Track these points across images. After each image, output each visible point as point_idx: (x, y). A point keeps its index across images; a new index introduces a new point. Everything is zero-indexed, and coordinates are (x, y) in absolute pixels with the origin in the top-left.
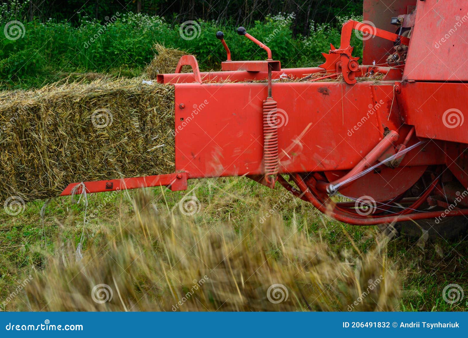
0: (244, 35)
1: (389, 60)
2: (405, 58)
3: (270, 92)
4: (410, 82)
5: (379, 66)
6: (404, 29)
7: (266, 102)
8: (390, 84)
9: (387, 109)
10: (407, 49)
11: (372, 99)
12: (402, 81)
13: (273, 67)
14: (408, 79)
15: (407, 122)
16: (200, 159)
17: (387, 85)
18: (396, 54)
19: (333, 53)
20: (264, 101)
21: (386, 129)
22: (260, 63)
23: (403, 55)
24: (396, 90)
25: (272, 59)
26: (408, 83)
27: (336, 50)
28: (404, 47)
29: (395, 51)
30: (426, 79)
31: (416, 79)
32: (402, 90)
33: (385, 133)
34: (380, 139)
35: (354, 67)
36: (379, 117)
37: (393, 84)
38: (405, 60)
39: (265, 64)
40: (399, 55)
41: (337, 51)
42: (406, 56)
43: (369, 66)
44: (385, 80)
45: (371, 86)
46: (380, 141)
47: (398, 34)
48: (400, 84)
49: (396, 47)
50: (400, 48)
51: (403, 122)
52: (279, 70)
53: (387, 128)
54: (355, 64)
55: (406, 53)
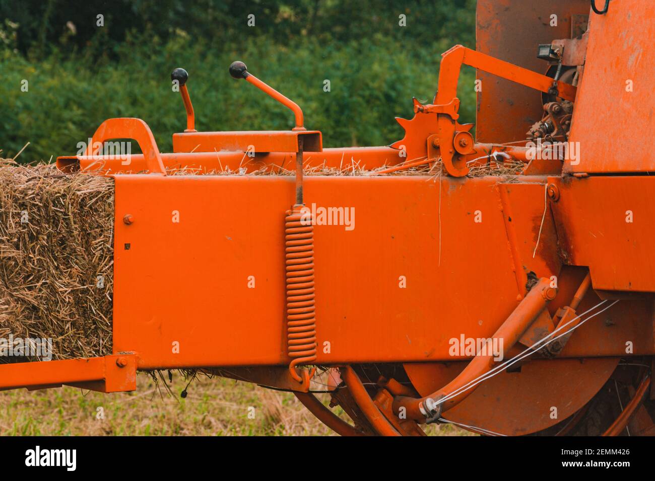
0: (245, 77)
1: (533, 133)
2: (568, 130)
3: (301, 195)
4: (579, 178)
5: (513, 145)
6: (565, 69)
7: (292, 213)
8: (537, 181)
9: (534, 234)
10: (571, 109)
11: (501, 213)
12: (563, 175)
13: (307, 142)
14: (575, 171)
15: (573, 261)
16: (160, 328)
17: (532, 183)
18: (548, 121)
19: (422, 111)
20: (288, 211)
21: (531, 276)
22: (280, 136)
23: (564, 123)
24: (551, 195)
25: (304, 128)
26: (573, 178)
27: (429, 106)
28: (565, 105)
29: (547, 113)
30: (609, 170)
31: (591, 170)
32: (564, 193)
33: (530, 285)
34: (519, 296)
35: (463, 146)
36: (516, 249)
37: (543, 182)
38: (568, 134)
39: (291, 136)
40: (555, 124)
41: (432, 108)
42: (569, 125)
43: (491, 145)
44: (526, 174)
45: (499, 186)
46: (520, 301)
47: (553, 77)
48: (559, 180)
49: (548, 106)
50: (556, 107)
51: (566, 260)
52: (320, 150)
53: (532, 273)
54: (465, 139)
55: (570, 119)
